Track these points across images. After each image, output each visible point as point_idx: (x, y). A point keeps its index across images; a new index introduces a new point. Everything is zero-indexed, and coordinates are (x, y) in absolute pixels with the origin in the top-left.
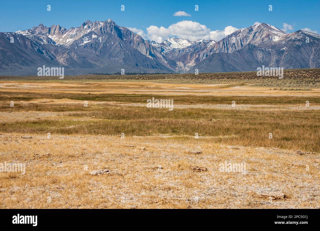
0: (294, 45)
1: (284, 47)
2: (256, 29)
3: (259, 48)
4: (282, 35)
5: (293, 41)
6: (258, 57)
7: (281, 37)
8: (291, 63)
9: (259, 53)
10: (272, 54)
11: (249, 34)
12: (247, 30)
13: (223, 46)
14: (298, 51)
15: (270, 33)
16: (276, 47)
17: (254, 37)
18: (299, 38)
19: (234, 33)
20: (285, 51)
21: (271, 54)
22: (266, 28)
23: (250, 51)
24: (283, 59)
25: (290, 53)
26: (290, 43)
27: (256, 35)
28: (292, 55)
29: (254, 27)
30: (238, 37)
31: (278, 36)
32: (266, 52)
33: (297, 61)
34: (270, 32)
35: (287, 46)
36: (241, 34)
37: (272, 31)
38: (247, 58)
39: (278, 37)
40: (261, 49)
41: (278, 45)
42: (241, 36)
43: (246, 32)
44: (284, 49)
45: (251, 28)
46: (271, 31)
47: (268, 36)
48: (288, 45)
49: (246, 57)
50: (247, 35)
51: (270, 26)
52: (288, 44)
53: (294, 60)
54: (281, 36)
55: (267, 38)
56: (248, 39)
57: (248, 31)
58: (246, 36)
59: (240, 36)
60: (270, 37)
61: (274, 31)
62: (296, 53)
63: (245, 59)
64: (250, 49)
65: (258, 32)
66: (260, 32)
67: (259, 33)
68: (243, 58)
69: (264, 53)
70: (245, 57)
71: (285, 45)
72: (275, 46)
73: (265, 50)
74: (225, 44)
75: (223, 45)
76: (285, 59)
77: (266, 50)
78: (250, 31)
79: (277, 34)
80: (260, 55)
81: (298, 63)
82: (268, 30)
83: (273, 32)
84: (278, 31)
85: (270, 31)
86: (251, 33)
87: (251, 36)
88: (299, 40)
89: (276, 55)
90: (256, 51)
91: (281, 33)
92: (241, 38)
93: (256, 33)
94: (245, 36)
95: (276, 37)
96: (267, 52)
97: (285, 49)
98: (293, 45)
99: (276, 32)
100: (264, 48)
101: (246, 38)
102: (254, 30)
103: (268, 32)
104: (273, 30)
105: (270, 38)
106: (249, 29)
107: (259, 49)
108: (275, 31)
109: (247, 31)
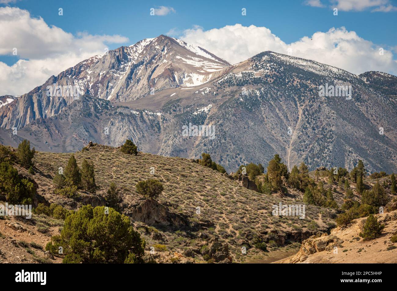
0: (237, 96)
1: (207, 106)
2: (140, 54)
3: (119, 110)
4: (216, 69)
5: (238, 85)
6: (112, 139)
7: (210, 76)
8: (219, 159)
9: (117, 125)
10: (165, 129)
11: (118, 70)
12: (108, 57)
13: (26, 112)
14: (251, 115)
15: (176, 65)
16: (178, 106)
17: (129, 78)
18: (257, 74)
19: (72, 71)
20: (208, 116)
21: (159, 129)
22: (168, 50)
23: (88, 120)
24: (198, 145)
25: (220, 122)
26: (228, 89)
27: (136, 74)
28: (227, 129)
29: (135, 49)
30: (80, 81)
31: (202, 74)
32: (144, 121)
33: (242, 150)
34: (179, 63)
35: (214, 102)
36: (89, 72)
37: (187, 58)
38: (71, 145)
39: (201, 77)
40: (126, 112)
41: (188, 98)
42: (89, 77)
43: (107, 64)
44: (206, 109)
45: (121, 53)
46: (184, 59)
47: (170, 73)
48: (219, 97)
49: (68, 141)
50: (108, 73)
51: (183, 45)
52: (221, 95)
53: (233, 147)
54: (211, 73)
55: (167, 80)
56: (112, 87)
57: (113, 61)
58: (105, 77)
59: (86, 78)
60: (174, 78)
61: (192, 59)
62: (241, 124)
63: (64, 146)
64: (90, 115)
65: (142, 63)
66: (150, 62)
67: (146, 66)
68: (58, 146)
69: (138, 126)
70: (64, 142)
71: (210, 98)
72: (178, 101)
73: (142, 117)
74: (36, 105)
75: (27, 108)
76: (205, 145)
77: (145, 117)
78: (119, 60)
79: (201, 68)
80: (121, 134)
81: (244, 158)
82: (174, 55)
83: (189, 62)
84: (205, 59)
85: (180, 59)
86: (124, 68)
87: (121, 77)
88: (256, 81)
89: (176, 132)
90: (109, 119)
91: (214, 65)
92: (90, 86)
93: (135, 67)
94: (102, 79)
95: (195, 76)
96: (148, 121)
97: (209, 111)
98: (234, 96)
99: (199, 61)
100: (137, 111)
101: (105, 85)
102: (134, 59)
103: (170, 62)
104: (188, 56)
105: (174, 80)
106: (117, 54)
107: (120, 113)
108: (197, 59)
109: (110, 60)
